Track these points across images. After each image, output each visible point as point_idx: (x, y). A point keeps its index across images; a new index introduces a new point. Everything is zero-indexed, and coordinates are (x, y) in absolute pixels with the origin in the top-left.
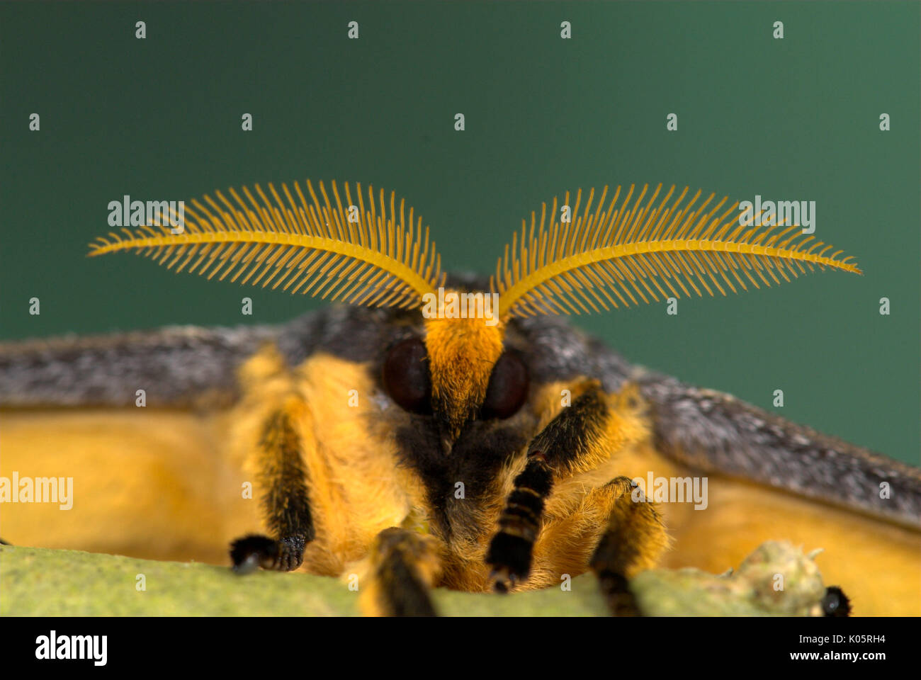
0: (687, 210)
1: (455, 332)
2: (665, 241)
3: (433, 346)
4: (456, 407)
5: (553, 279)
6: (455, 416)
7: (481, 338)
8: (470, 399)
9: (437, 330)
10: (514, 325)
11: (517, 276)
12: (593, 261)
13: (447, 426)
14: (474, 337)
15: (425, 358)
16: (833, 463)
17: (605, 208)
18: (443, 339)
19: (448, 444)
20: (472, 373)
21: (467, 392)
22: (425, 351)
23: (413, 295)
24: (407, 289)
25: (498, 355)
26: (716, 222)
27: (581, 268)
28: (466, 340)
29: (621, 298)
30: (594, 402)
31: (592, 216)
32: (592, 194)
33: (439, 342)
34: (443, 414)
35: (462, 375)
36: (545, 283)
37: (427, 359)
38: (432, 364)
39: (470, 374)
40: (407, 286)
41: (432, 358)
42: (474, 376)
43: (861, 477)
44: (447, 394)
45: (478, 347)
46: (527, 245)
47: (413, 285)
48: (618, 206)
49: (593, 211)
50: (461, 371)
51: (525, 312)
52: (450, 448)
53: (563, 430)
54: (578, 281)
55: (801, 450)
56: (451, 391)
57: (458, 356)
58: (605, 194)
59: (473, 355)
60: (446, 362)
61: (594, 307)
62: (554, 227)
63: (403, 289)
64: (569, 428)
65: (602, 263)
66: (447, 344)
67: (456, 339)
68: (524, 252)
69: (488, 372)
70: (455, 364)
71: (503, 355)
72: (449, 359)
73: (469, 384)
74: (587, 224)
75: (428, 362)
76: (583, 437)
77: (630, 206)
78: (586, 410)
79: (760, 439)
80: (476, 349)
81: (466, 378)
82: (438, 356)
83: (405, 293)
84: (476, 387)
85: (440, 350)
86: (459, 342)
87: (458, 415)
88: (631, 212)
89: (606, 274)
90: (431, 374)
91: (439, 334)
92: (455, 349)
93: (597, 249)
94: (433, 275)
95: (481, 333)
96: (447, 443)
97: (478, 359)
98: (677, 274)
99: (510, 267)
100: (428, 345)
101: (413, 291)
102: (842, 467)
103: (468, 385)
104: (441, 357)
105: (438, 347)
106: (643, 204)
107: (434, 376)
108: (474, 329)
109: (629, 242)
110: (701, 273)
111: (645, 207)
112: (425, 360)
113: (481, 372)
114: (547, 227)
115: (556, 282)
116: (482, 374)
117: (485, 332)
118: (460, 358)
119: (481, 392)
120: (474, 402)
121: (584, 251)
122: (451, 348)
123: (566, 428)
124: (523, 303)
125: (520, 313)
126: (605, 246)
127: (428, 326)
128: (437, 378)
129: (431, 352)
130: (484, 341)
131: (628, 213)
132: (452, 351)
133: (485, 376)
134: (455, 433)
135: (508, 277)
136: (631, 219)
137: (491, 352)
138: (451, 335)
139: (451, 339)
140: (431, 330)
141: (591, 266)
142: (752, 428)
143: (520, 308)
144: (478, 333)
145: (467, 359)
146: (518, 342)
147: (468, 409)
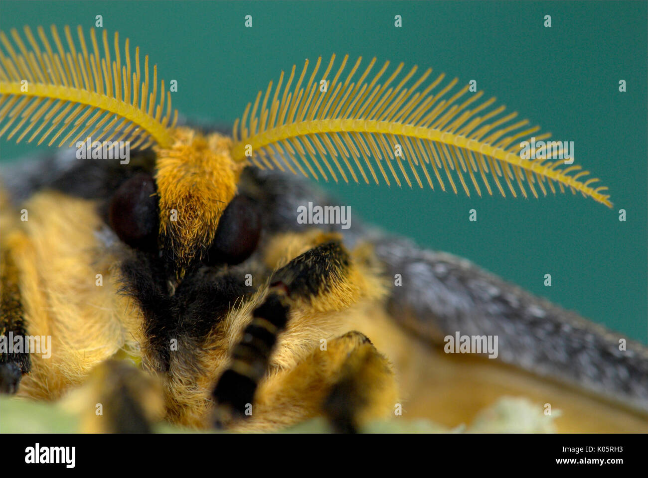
0: (451, 101)
1: (187, 171)
2: (421, 128)
3: (163, 183)
4: (183, 246)
5: (299, 138)
6: (181, 254)
7: (214, 178)
8: (197, 239)
9: (169, 168)
10: (249, 173)
11: (263, 126)
12: (344, 130)
13: (173, 266)
14: (207, 177)
15: (154, 194)
16: (568, 339)
17: (368, 80)
18: (174, 177)
19: (172, 286)
20: (202, 212)
21: (195, 231)
22: (155, 187)
23: (144, 136)
24: (137, 130)
25: (230, 198)
26: (477, 121)
27: (330, 135)
28: (198, 179)
29: (363, 174)
30: (338, 249)
31: (353, 84)
32: (358, 62)
33: (171, 180)
34: (168, 252)
35: (192, 213)
36: (290, 140)
37: (157, 195)
38: (162, 200)
39: (200, 213)
40: (137, 126)
41: (162, 195)
42: (203, 215)
43: (595, 355)
44: (175, 231)
45: (211, 187)
46: (280, 98)
47: (144, 125)
48: (382, 81)
49: (355, 79)
50: (191, 209)
51: (262, 163)
52: (174, 290)
53: (307, 265)
54: (324, 146)
55: (535, 323)
56: (179, 229)
57: (189, 193)
58: (371, 66)
59: (206, 195)
60: (176, 199)
61: (334, 175)
62: (312, 87)
63: (133, 130)
64: (313, 266)
65: (352, 134)
66: (179, 181)
67: (189, 178)
68: (276, 103)
69: (218, 213)
70: (185, 202)
71: (236, 198)
72: (179, 196)
73: (199, 222)
74: (346, 92)
75: (157, 198)
76: (326, 276)
77: (394, 84)
78: (331, 253)
79: (494, 308)
80: (209, 189)
81: (196, 217)
82: (168, 193)
83: (135, 134)
84: (206, 226)
85: (171, 187)
86: (192, 181)
87: (185, 254)
88: (393, 90)
89: (353, 146)
90: (159, 211)
91: (171, 171)
92: (186, 188)
93: (351, 119)
94: (164, 114)
95: (215, 173)
96: (171, 283)
97: (209, 199)
98: (425, 163)
99: (258, 114)
100: (159, 182)
101: (144, 131)
102: (576, 345)
103: (197, 224)
104: (172, 194)
105: (169, 184)
106: (409, 85)
107: (162, 213)
108: (208, 169)
109: (384, 120)
110: (450, 168)
111: (409, 88)
112: (155, 196)
113: (213, 211)
114: (304, 85)
115: (300, 142)
116: (213, 215)
117: (219, 173)
118: (190, 196)
119: (210, 232)
120: (202, 241)
121: (337, 118)
122: (183, 186)
123: (310, 264)
124: (262, 153)
125: (257, 164)
126: (359, 118)
127: (161, 163)
128: (166, 215)
129: (161, 189)
130: (217, 181)
131: (391, 90)
132: (183, 190)
133: (215, 217)
134: (179, 273)
135: (254, 124)
136: (393, 96)
137: (224, 194)
138: (183, 173)
139: (183, 177)
140: (164, 167)
141: (341, 134)
142: (486, 296)
143: (259, 158)
144: (211, 174)
145: (198, 198)
146: (253, 190)
147: (196, 247)
